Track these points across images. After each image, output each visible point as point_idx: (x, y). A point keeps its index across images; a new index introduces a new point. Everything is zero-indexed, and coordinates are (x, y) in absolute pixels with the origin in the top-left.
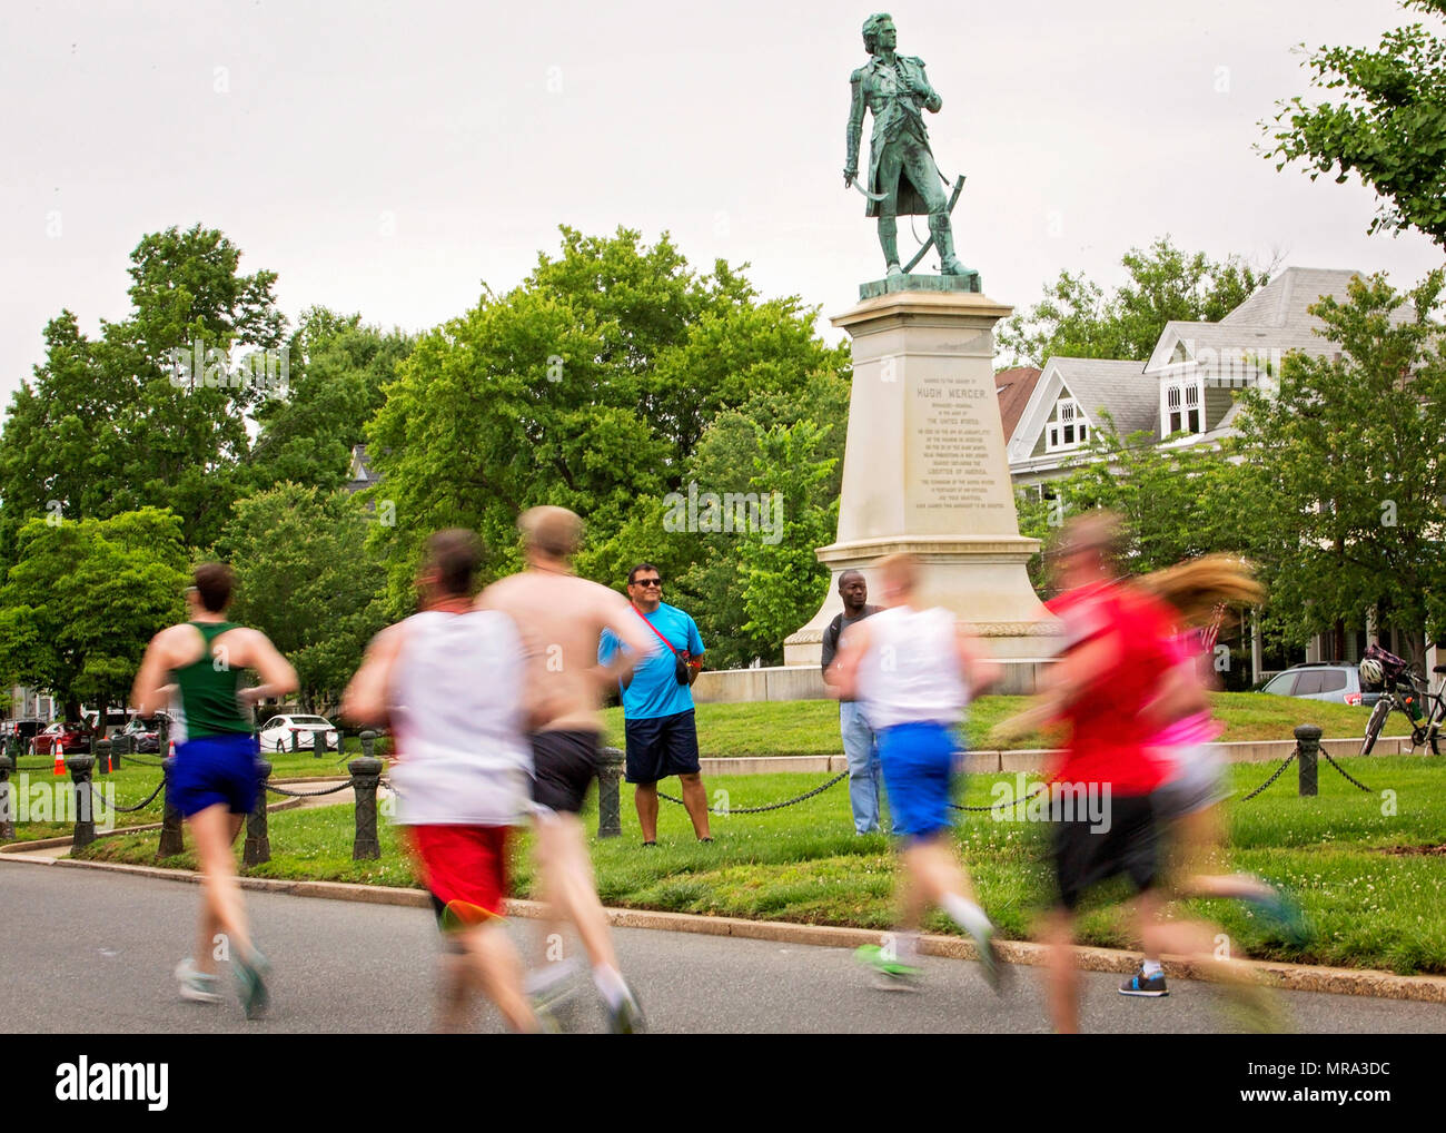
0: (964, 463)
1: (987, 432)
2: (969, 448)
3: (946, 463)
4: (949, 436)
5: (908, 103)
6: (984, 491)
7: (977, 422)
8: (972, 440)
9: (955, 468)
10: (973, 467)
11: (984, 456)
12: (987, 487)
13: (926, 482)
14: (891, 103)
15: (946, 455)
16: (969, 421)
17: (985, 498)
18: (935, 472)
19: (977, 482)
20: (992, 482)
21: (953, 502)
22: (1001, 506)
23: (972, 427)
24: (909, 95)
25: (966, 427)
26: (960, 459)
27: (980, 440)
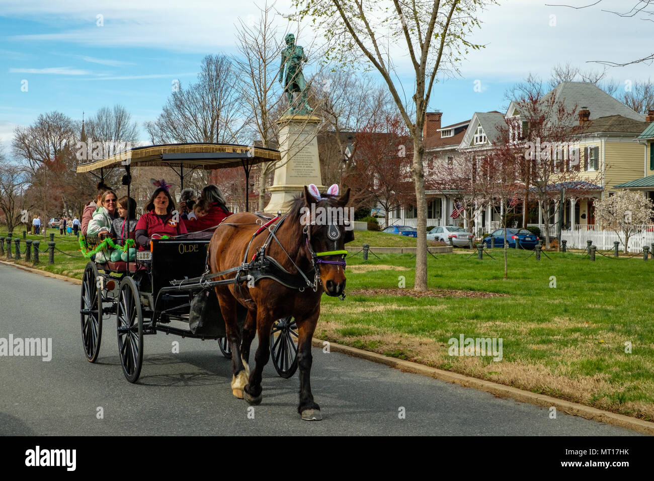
0: (306, 164)
1: (314, 156)
2: (307, 160)
3: (300, 164)
4: (301, 156)
5: (296, 60)
6: (311, 172)
7: (310, 153)
8: (309, 158)
9: (302, 166)
10: (308, 165)
11: (312, 162)
12: (313, 171)
13: (293, 170)
14: (291, 60)
15: (300, 162)
16: (308, 152)
17: (312, 174)
18: (296, 167)
19: (309, 170)
20: (314, 170)
21: (301, 176)
22: (316, 177)
23: (309, 154)
24: (296, 58)
25: (307, 154)
26: (304, 163)
27: (311, 158)
